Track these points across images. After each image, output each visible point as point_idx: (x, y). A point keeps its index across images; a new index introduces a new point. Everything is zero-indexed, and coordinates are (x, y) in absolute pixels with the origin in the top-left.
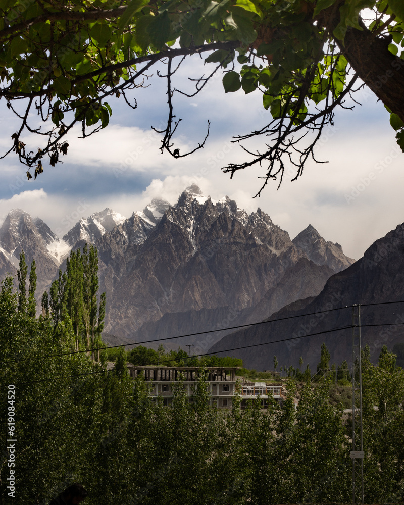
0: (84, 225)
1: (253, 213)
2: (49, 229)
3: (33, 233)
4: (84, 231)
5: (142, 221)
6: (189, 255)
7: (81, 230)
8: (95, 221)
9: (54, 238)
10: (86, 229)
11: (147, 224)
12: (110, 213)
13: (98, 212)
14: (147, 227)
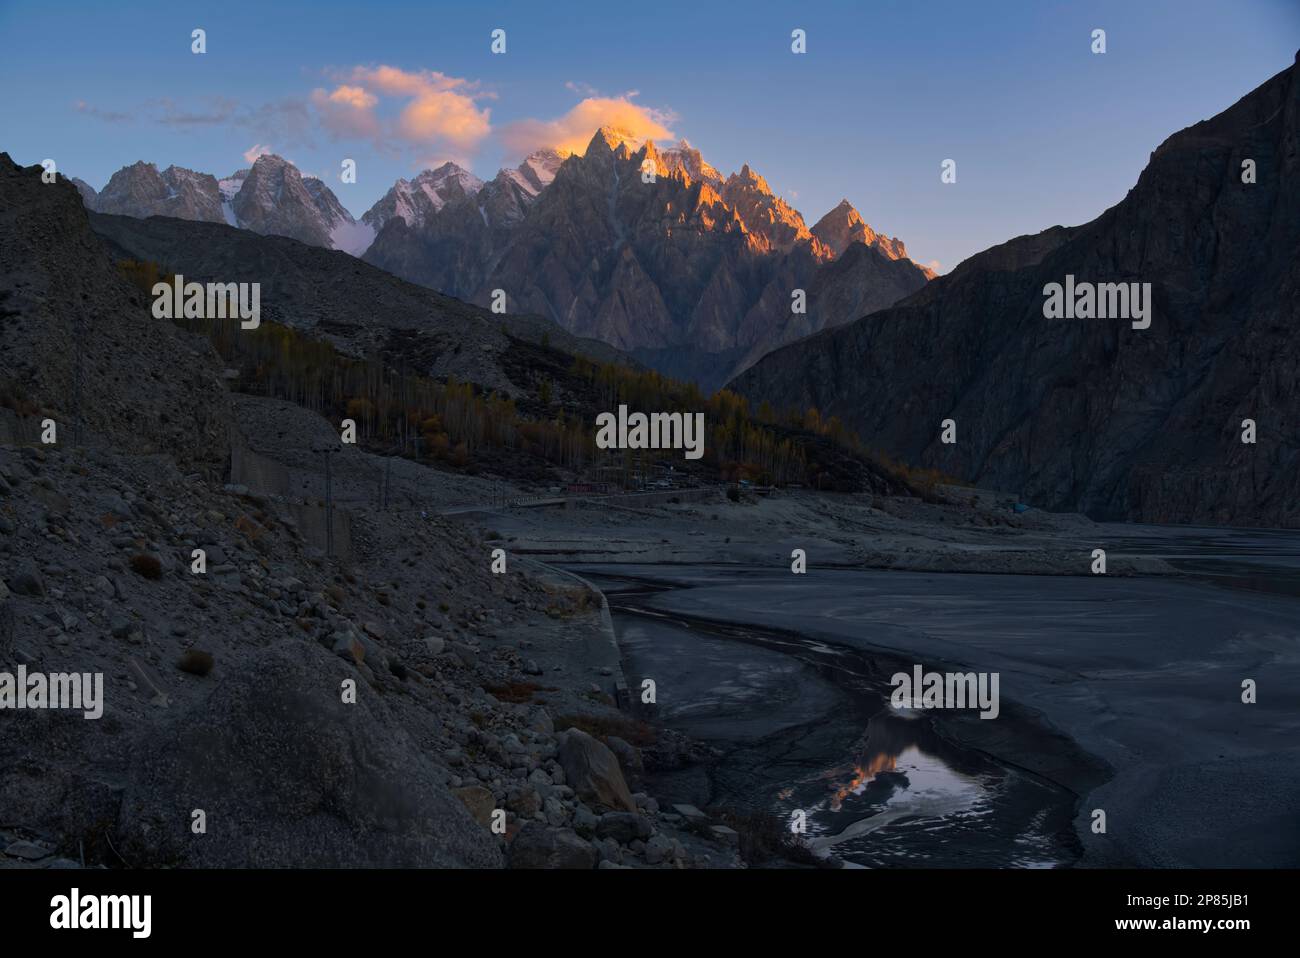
0: (403, 194)
1: (733, 174)
2: (336, 200)
3: (302, 204)
4: (404, 205)
5: (516, 188)
6: (608, 248)
7: (398, 202)
8: (426, 188)
9: (344, 217)
10: (408, 202)
11: (527, 193)
12: (456, 171)
13: (432, 170)
14: (524, 197)
